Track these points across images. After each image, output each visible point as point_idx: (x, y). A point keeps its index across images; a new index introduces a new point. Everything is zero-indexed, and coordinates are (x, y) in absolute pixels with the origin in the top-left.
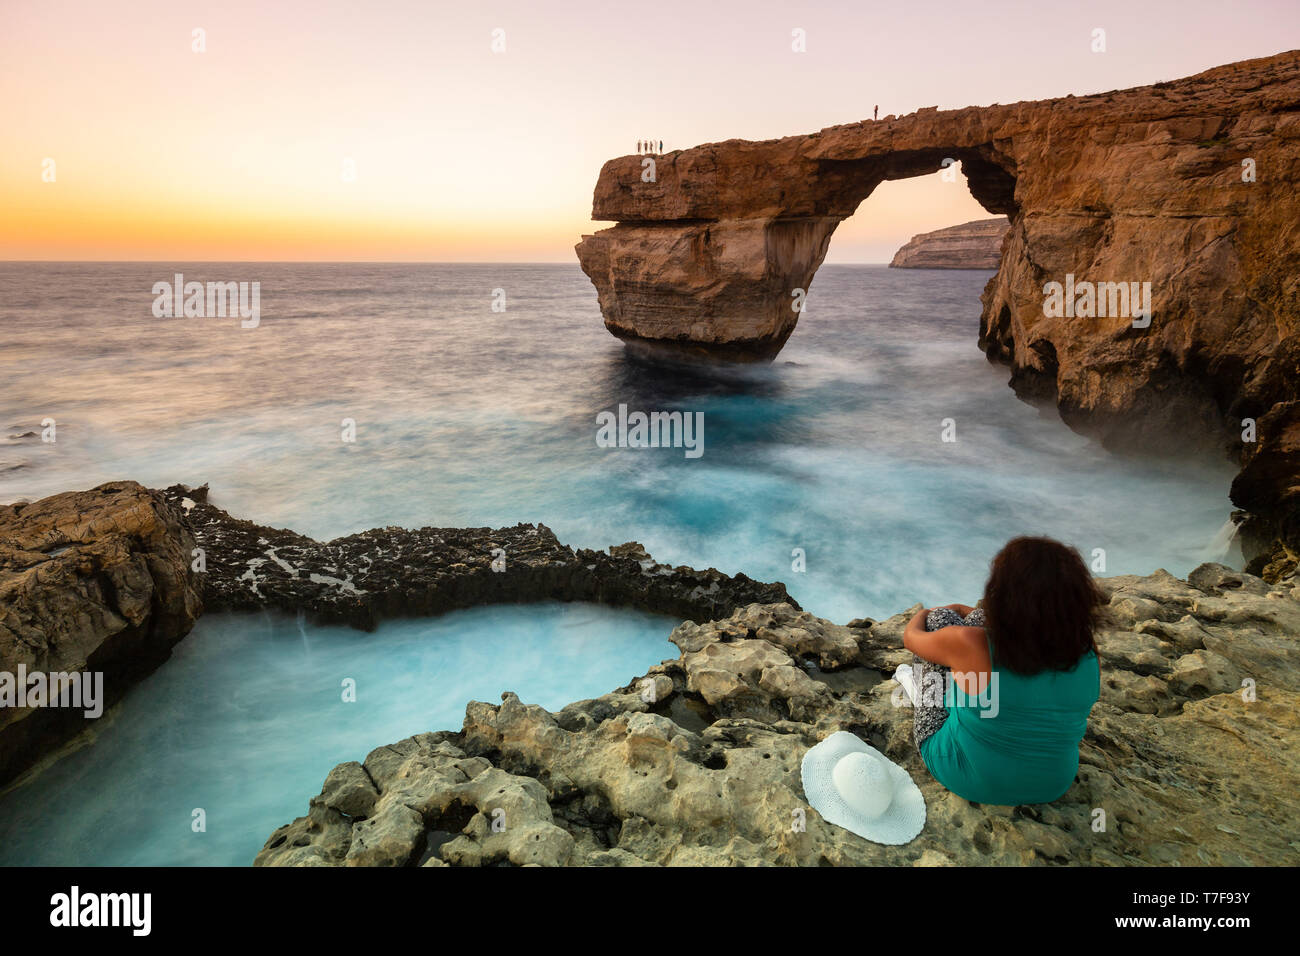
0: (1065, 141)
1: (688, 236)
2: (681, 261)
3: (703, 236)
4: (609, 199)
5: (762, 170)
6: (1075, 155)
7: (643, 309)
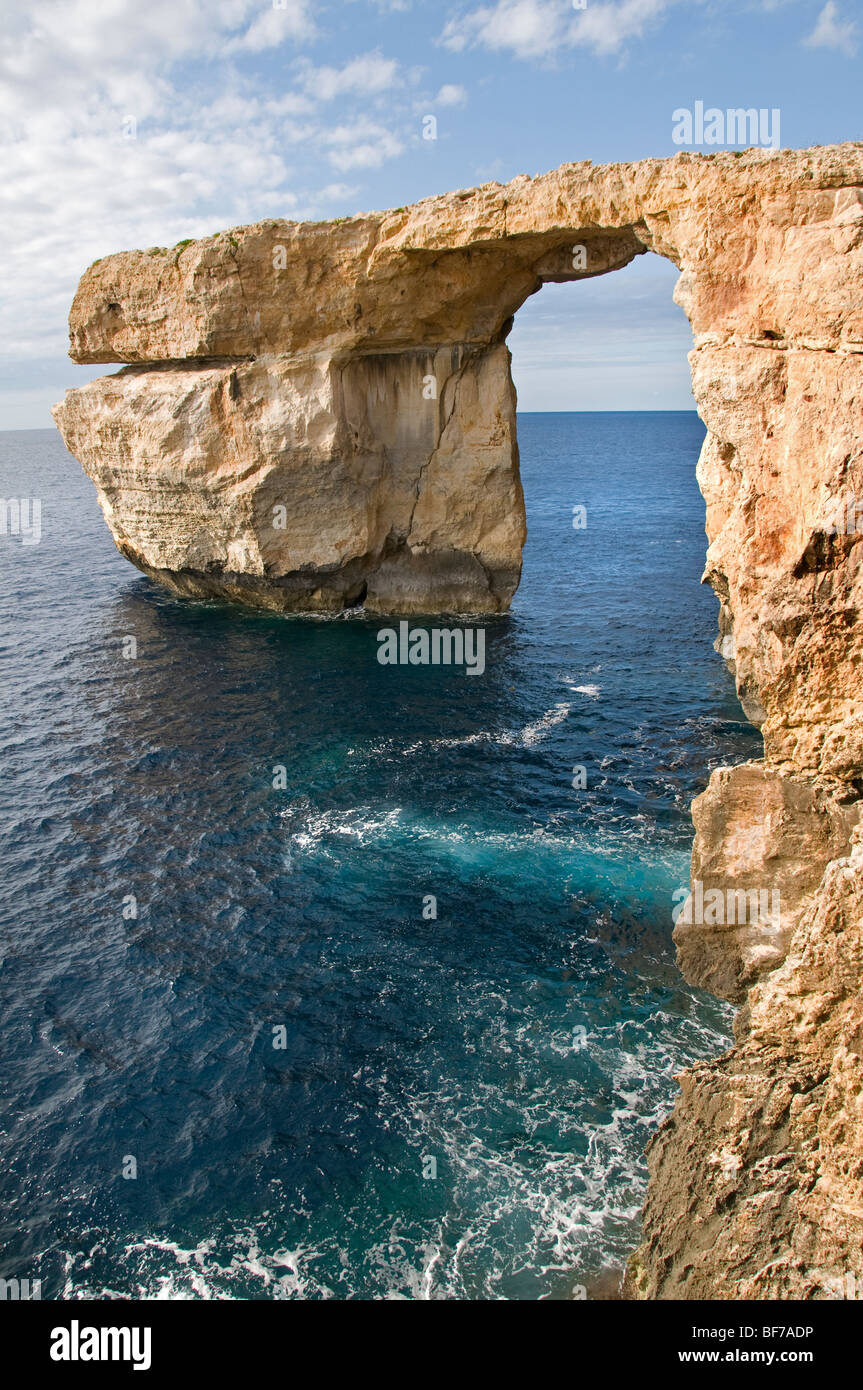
0: (731, 219)
1: (205, 385)
2: (197, 430)
3: (227, 386)
4: (91, 326)
5: (318, 271)
6: (748, 242)
7: (146, 517)
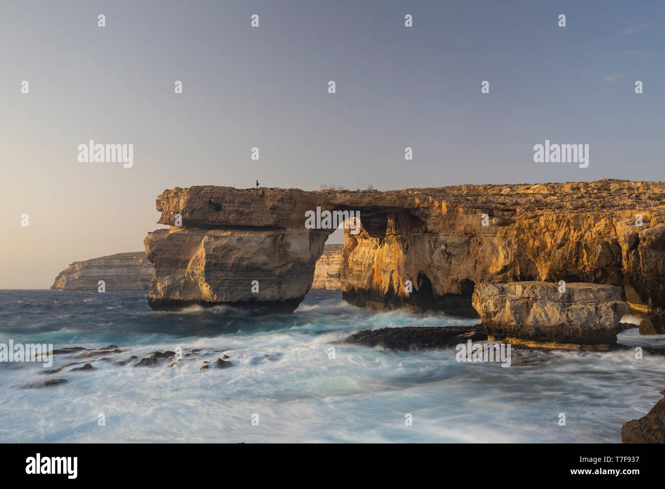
1: (270, 236)
2: (265, 250)
3: (281, 236)
